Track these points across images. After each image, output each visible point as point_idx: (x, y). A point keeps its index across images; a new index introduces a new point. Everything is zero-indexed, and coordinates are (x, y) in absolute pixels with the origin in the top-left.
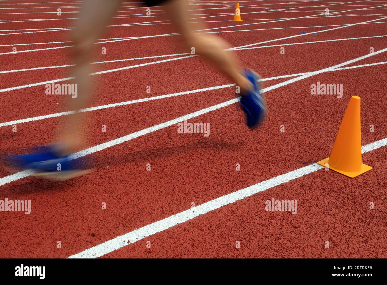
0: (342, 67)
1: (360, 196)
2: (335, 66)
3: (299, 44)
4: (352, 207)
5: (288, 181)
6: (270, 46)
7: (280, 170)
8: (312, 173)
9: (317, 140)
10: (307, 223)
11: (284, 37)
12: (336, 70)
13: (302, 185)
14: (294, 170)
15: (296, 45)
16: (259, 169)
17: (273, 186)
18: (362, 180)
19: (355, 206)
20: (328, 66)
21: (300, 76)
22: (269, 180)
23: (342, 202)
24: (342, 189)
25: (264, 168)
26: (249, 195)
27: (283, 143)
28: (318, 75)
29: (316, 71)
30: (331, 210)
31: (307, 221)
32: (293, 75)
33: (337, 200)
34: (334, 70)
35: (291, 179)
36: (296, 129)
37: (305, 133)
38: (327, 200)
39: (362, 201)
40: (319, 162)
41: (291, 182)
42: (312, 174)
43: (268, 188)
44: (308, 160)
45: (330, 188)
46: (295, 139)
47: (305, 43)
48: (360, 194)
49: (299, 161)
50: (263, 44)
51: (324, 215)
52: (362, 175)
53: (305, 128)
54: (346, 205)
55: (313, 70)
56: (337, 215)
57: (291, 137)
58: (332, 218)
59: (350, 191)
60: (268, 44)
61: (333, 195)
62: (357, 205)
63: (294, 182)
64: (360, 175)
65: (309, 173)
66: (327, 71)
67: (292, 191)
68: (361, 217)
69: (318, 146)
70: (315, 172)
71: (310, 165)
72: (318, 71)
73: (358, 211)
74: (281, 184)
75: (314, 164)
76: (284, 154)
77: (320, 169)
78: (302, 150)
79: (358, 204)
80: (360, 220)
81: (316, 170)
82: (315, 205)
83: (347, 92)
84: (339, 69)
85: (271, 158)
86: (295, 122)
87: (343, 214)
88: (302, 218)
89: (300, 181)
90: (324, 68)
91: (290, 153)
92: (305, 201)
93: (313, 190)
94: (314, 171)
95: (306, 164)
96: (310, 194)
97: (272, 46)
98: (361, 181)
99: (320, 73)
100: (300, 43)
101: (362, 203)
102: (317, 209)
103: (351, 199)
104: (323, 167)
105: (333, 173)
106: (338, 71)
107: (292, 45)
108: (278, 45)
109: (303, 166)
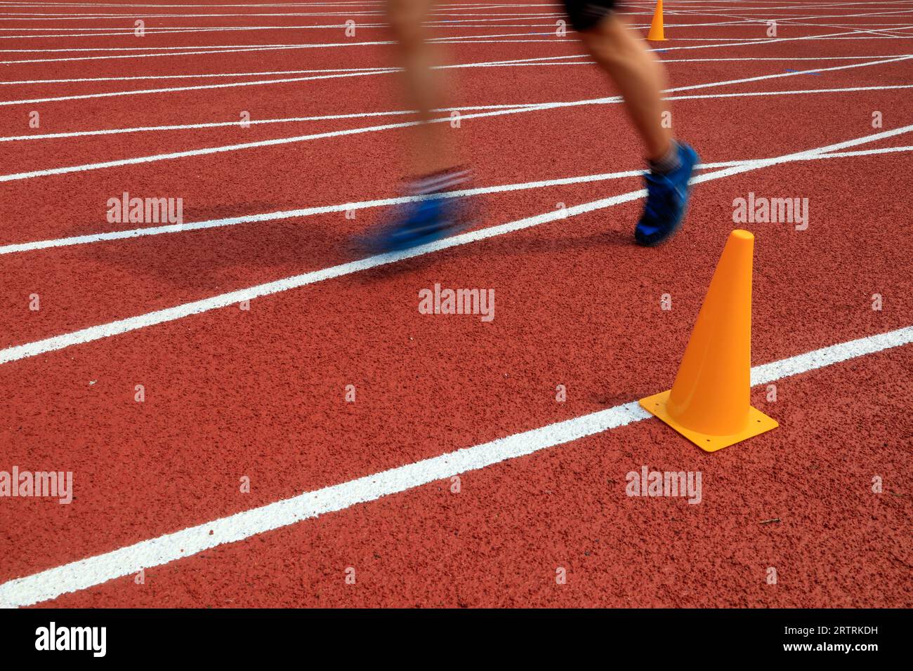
0: (840, 151)
2: (823, 149)
3: (768, 94)
4: (662, 546)
5: (530, 452)
6: (697, 97)
7: (527, 419)
8: (609, 431)
9: (675, 336)
10: (505, 591)
11: (742, 78)
12: (820, 157)
13: (562, 468)
14: (565, 419)
15: (760, 96)
16: (472, 413)
17: (480, 466)
18: (734, 459)
19: (672, 541)
20: (807, 146)
21: (727, 167)
22: (481, 445)
23: (644, 526)
25: (488, 410)
26: (396, 491)
27: (581, 341)
28: (771, 167)
29: (771, 157)
30: (596, 554)
31: (507, 586)
32: (711, 165)
33: (630, 519)
34: (815, 157)
35: (541, 448)
36: (639, 302)
37: (654, 315)
38: (605, 520)
39: (698, 528)
40: (643, 401)
41: (537, 456)
42: (608, 436)
43: (461, 472)
44: (619, 392)
46: (619, 331)
47: (782, 93)
48: (706, 505)
49: (594, 395)
50: (684, 91)
51: (568, 566)
52: (740, 444)
54: (648, 539)
55: (765, 156)
56: (605, 571)
57: (612, 324)
58: (585, 580)
60: (696, 92)
62: (680, 538)
63: (546, 455)
64: (734, 445)
65: (600, 431)
66: (797, 159)
67: (524, 483)
68: (670, 582)
69: (668, 352)
70: (620, 428)
71: (615, 408)
72: (776, 157)
73: (673, 559)
74: (507, 460)
75: (628, 405)
76: (565, 371)
77: (638, 420)
78: (620, 362)
79: (684, 536)
80: (661, 592)
81: (625, 424)
82: (559, 532)
83: (819, 211)
84: (828, 156)
85: (525, 380)
86: (646, 284)
87: (623, 569)
88: (501, 573)
89: (563, 453)
90: (795, 151)
91: (585, 369)
92: (542, 516)
93: (581, 485)
94: (618, 425)
95: (607, 402)
96: (568, 495)
97: (702, 97)
98: (729, 463)
99: (777, 164)
100: (771, 91)
101: (698, 532)
102: (560, 546)
103: (673, 519)
104: (648, 416)
105: (665, 435)
106: (825, 160)
107: (749, 96)
108: (717, 96)
109: (596, 410)
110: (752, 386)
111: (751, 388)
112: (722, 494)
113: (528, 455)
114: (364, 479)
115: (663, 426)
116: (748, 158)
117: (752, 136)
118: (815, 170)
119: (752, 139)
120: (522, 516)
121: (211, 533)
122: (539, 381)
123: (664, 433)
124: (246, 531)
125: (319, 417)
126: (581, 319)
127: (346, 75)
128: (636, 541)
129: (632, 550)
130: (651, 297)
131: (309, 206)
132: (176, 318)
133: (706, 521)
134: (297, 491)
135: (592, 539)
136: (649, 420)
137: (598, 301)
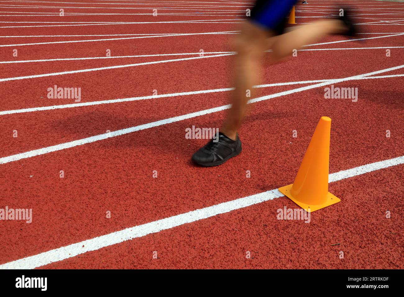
0: (372, 76)
1: (305, 239)
2: (364, 75)
3: (341, 49)
4: (287, 255)
5: (229, 211)
6: (309, 50)
7: (228, 196)
8: (264, 202)
9: (295, 159)
12: (363, 78)
13: (243, 219)
14: (245, 196)
15: (337, 50)
16: (203, 193)
17: (206, 217)
18: (320, 216)
19: (291, 253)
20: (357, 73)
21: (321, 82)
22: (207, 208)
23: (278, 246)
24: (288, 227)
25: (210, 192)
26: (168, 228)
27: (253, 161)
28: (341, 82)
29: (341, 78)
30: (257, 258)
32: (314, 81)
33: (273, 243)
34: (361, 78)
35: (234, 209)
36: (280, 143)
37: (287, 149)
38: (261, 243)
39: (303, 247)
40: (280, 189)
41: (232, 213)
43: (197, 220)
44: (270, 184)
45: (274, 224)
46: (271, 156)
47: (347, 49)
48: (307, 237)
49: (258, 185)
51: (244, 264)
52: (323, 209)
53: (291, 143)
54: (280, 252)
55: (339, 78)
56: (261, 266)
57: (267, 153)
59: (296, 231)
60: (308, 48)
61: (273, 236)
62: (295, 252)
63: (236, 213)
64: (320, 209)
65: (261, 202)
66: (353, 79)
67: (226, 225)
69: (292, 166)
70: (270, 201)
71: (267, 192)
72: (343, 78)
73: (291, 261)
74: (218, 215)
75: (273, 190)
77: (278, 197)
78: (271, 171)
79: (297, 251)
81: (272, 199)
82: (241, 248)
83: (362, 103)
84: (367, 78)
85: (228, 178)
86: (283, 135)
87: (269, 265)
89: (243, 212)
90: (352, 75)
91: (254, 174)
92: (233, 241)
93: (251, 226)
94: (269, 199)
95: (264, 189)
96: (245, 231)
97: (311, 50)
98: (318, 218)
99: (344, 81)
101: (303, 249)
102: (241, 255)
103: (292, 243)
104: (282, 196)
105: (290, 204)
106: (365, 80)
107: (332, 50)
108: (318, 50)
109: (259, 192)
110: (329, 182)
111: (329, 183)
112: (314, 231)
113: (228, 212)
114: (154, 222)
115: (289, 200)
116: (331, 78)
117: (333, 68)
118: (361, 84)
119: (333, 70)
120: (224, 240)
121: (83, 246)
122: (234, 179)
123: (289, 204)
124: (99, 246)
125: (134, 194)
126: (254, 151)
127: (151, 37)
128: (275, 252)
129: (273, 257)
130: (285, 141)
131: (133, 97)
132: (71, 147)
133: (307, 244)
134: (123, 228)
135: (255, 251)
136: (283, 197)
137: (261, 143)
